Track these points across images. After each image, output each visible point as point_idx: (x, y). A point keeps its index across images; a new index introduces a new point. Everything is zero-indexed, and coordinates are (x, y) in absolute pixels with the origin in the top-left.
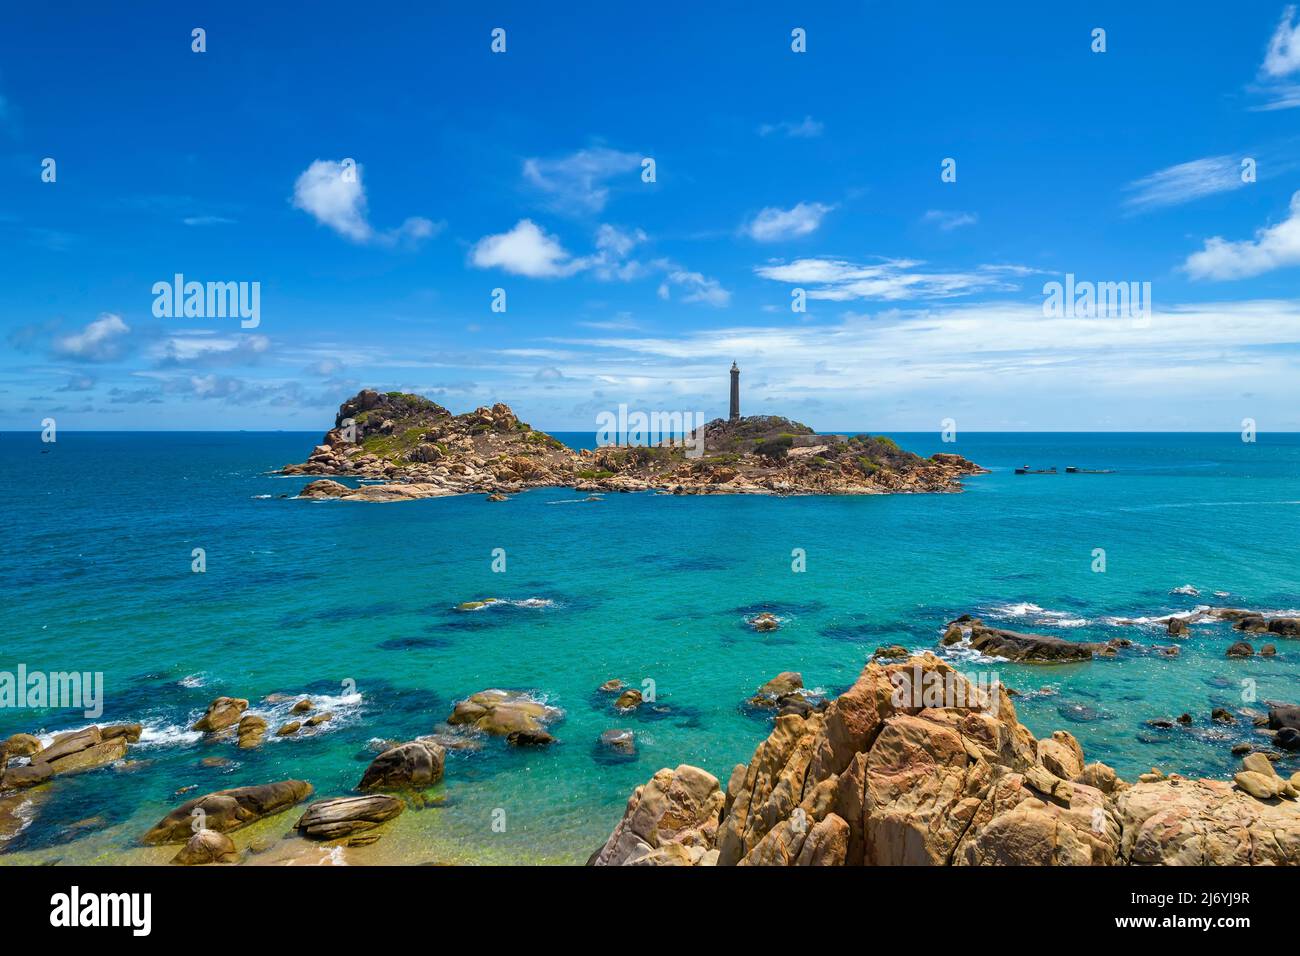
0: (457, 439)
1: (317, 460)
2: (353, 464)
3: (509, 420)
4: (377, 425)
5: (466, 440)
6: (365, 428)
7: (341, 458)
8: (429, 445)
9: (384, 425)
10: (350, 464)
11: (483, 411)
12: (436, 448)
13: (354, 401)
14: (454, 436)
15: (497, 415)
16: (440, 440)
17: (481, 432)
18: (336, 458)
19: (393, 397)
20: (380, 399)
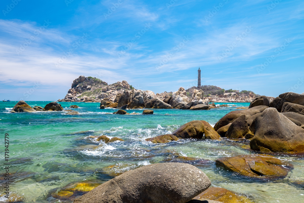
0: (113, 91)
1: (68, 98)
2: (80, 99)
3: (128, 85)
4: (86, 87)
5: (115, 92)
6: (82, 88)
7: (76, 97)
8: (104, 93)
9: (88, 87)
10: (79, 99)
11: (119, 83)
12: (106, 94)
13: (78, 80)
14: (111, 91)
15: (124, 84)
16: (107, 92)
17: (120, 89)
18: (74, 97)
19: (89, 78)
20: (86, 79)
